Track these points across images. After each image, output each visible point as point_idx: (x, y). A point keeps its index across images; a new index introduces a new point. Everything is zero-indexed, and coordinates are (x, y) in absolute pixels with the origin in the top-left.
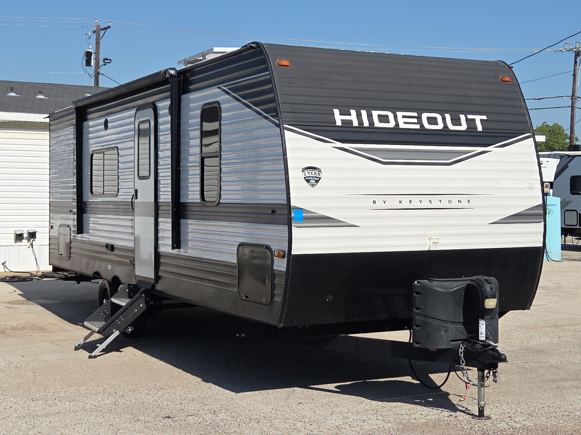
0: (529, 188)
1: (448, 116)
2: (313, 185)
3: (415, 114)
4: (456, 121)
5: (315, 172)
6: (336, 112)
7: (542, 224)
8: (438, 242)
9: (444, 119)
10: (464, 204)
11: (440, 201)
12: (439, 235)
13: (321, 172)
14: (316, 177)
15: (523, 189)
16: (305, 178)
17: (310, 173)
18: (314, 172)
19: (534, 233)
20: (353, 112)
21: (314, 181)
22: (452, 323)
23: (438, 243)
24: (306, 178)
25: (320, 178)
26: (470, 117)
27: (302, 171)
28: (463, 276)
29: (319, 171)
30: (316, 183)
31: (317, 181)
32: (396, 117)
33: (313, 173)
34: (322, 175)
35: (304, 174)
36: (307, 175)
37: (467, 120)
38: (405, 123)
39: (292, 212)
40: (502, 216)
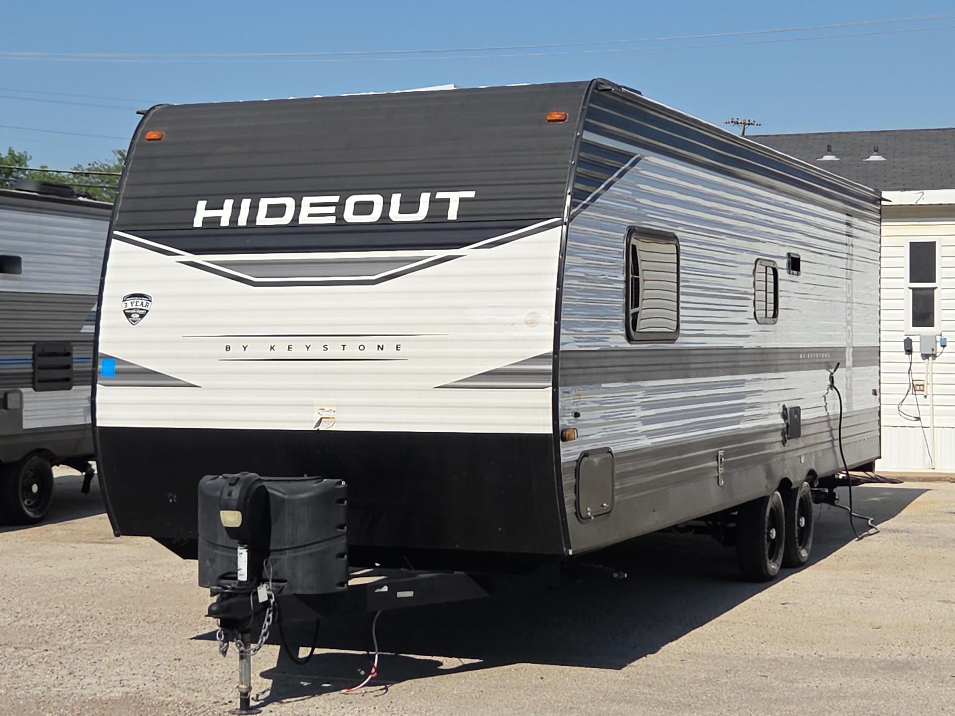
0: (526, 323)
1: (396, 198)
2: (134, 321)
3: (335, 199)
4: (409, 205)
5: (142, 302)
6: (202, 204)
7: (549, 390)
8: (333, 416)
9: (387, 204)
10: (390, 351)
11: (344, 346)
12: (337, 406)
13: (151, 301)
14: (141, 309)
15: (514, 324)
16: (124, 311)
17: (134, 304)
18: (140, 301)
19: (531, 408)
20: (229, 204)
21: (138, 316)
22: (226, 549)
23: (334, 418)
24: (126, 311)
25: (147, 311)
26: (440, 195)
27: (124, 301)
29: (149, 300)
30: (140, 319)
31: (142, 316)
32: (298, 207)
33: (139, 304)
34: (152, 307)
35: (124, 306)
36: (129, 306)
37: (432, 201)
38: (310, 215)
39: (99, 363)
40: (463, 374)
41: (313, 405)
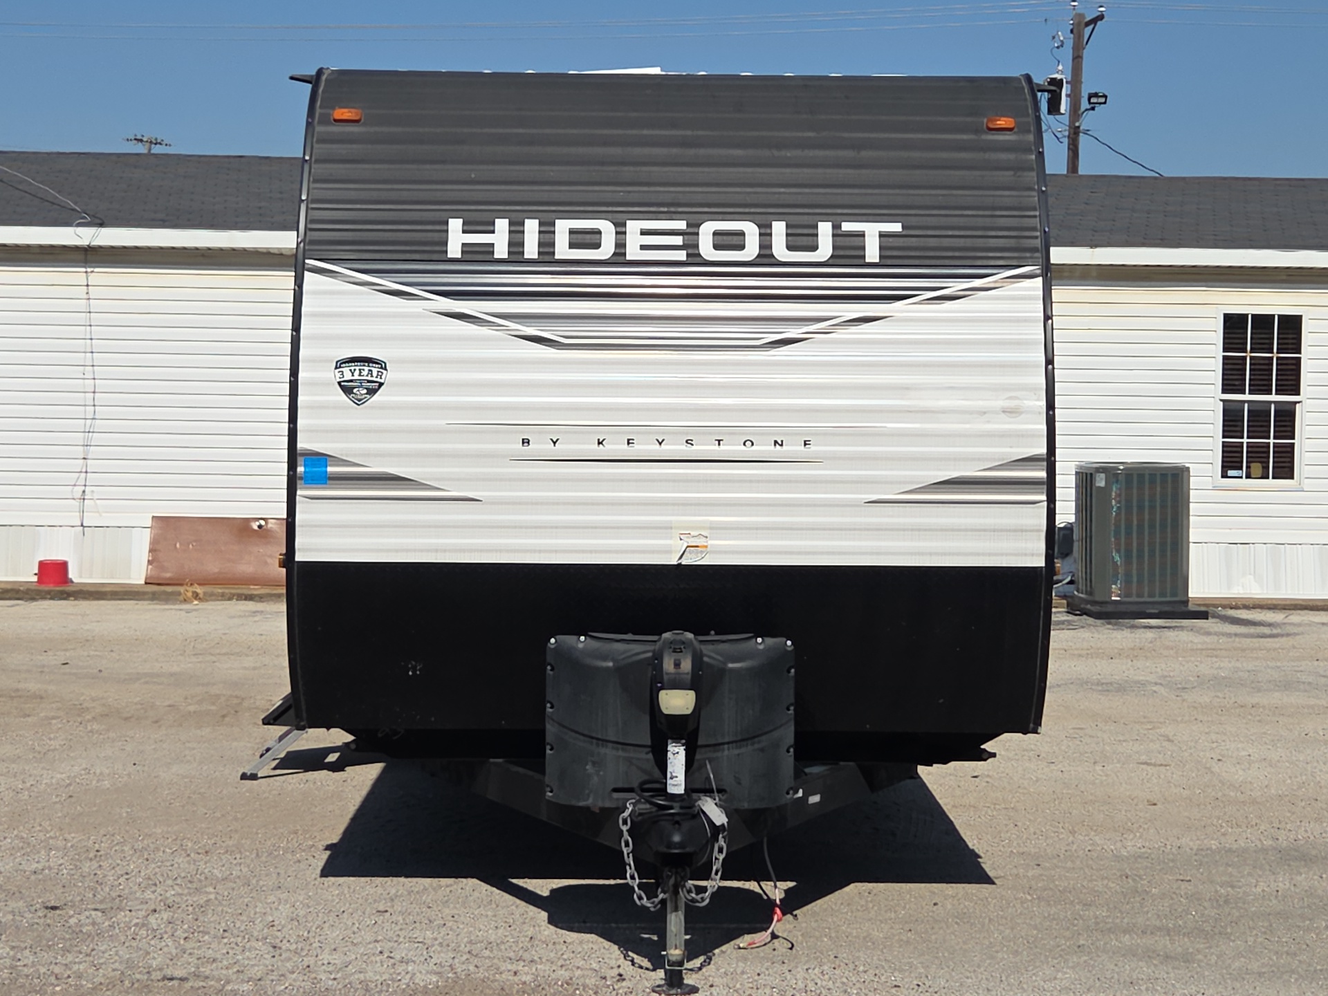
0: (1004, 412)
1: (779, 228)
2: (359, 400)
3: (681, 225)
4: (802, 239)
5: (370, 370)
6: (455, 225)
7: (1043, 507)
8: (706, 544)
9: (766, 235)
10: (793, 448)
11: (719, 441)
12: (711, 528)
13: (386, 369)
14: (369, 381)
15: (985, 413)
16: (339, 383)
17: (357, 373)
18: (367, 369)
19: (1015, 531)
20: (502, 225)
21: (365, 391)
22: (620, 746)
23: (706, 547)
24: (343, 384)
25: (381, 384)
26: (847, 227)
27: (336, 368)
28: (713, 632)
29: (382, 368)
30: (368, 396)
31: (372, 392)
32: (621, 234)
33: (365, 373)
34: (389, 377)
35: (338, 375)
36: (348, 376)
37: (837, 234)
38: (643, 247)
39: (299, 463)
40: (912, 483)
41: (671, 528)
